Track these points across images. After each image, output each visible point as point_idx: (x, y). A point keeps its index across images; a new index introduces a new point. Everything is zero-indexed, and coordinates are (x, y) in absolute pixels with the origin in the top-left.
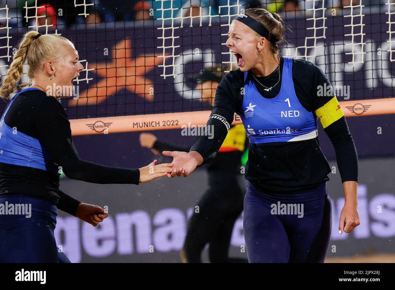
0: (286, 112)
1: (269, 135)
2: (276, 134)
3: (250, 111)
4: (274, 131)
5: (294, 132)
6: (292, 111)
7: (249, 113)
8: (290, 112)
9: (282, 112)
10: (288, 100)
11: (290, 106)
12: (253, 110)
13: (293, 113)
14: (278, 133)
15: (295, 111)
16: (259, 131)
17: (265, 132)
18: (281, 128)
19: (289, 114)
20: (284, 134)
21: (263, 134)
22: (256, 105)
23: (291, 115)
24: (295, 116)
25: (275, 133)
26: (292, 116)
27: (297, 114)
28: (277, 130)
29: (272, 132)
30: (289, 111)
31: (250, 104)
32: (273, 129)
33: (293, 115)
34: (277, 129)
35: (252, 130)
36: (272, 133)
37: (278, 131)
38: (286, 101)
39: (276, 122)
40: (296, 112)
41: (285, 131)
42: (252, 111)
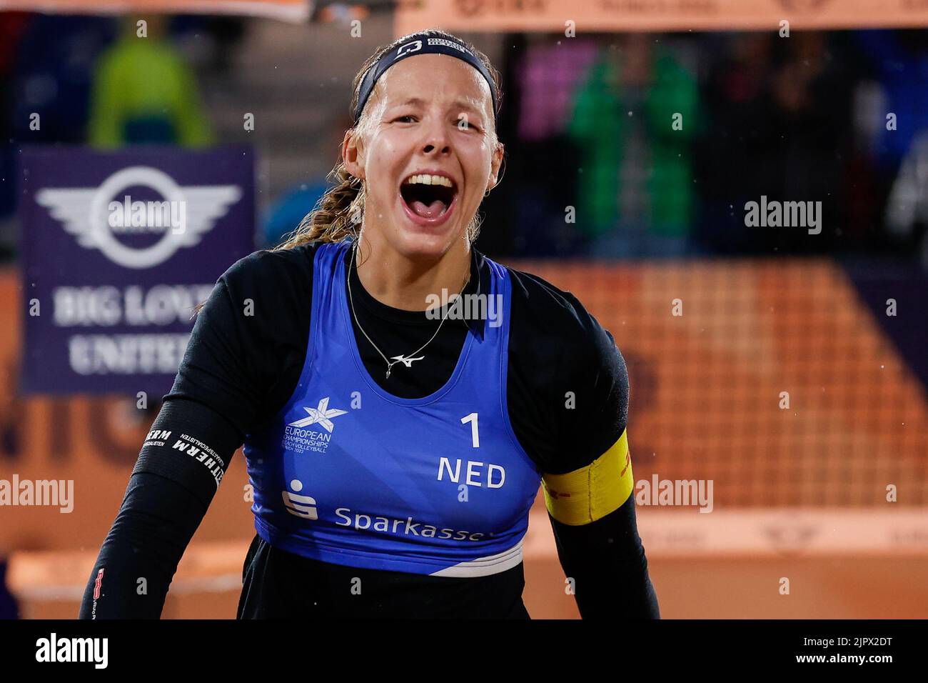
0: (459, 461)
1: (370, 534)
2: (401, 535)
3: (316, 427)
4: (396, 523)
5: (467, 539)
6: (481, 464)
7: (312, 434)
8: (474, 469)
9: (444, 461)
10: (473, 418)
11: (476, 444)
12: (329, 426)
13: (483, 471)
14: (407, 532)
15: (491, 467)
16: (337, 512)
17: (358, 517)
18: (424, 518)
19: (470, 473)
20: (429, 540)
21: (349, 523)
22: (345, 412)
23: (473, 478)
24: (490, 485)
25: (394, 530)
26: (479, 484)
27: (496, 479)
28: (406, 521)
29: (386, 523)
30: (470, 464)
31: (324, 403)
32: (393, 513)
33: (482, 479)
34: (410, 519)
35: (311, 501)
36: (385, 529)
37: (408, 525)
38: (464, 420)
39: (410, 493)
40: (495, 471)
41: (433, 533)
42: (325, 431)
